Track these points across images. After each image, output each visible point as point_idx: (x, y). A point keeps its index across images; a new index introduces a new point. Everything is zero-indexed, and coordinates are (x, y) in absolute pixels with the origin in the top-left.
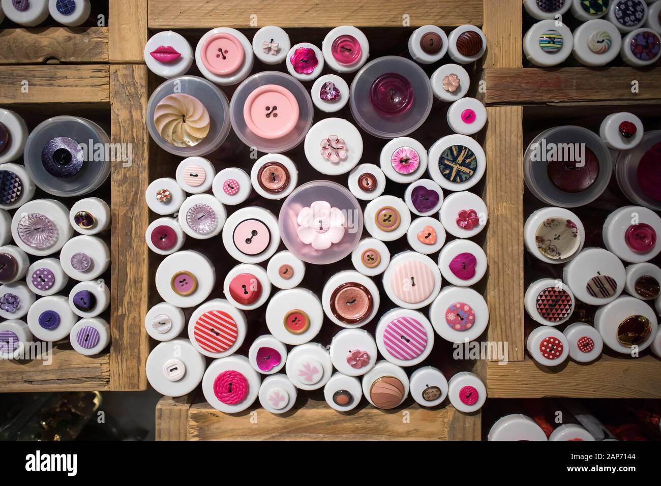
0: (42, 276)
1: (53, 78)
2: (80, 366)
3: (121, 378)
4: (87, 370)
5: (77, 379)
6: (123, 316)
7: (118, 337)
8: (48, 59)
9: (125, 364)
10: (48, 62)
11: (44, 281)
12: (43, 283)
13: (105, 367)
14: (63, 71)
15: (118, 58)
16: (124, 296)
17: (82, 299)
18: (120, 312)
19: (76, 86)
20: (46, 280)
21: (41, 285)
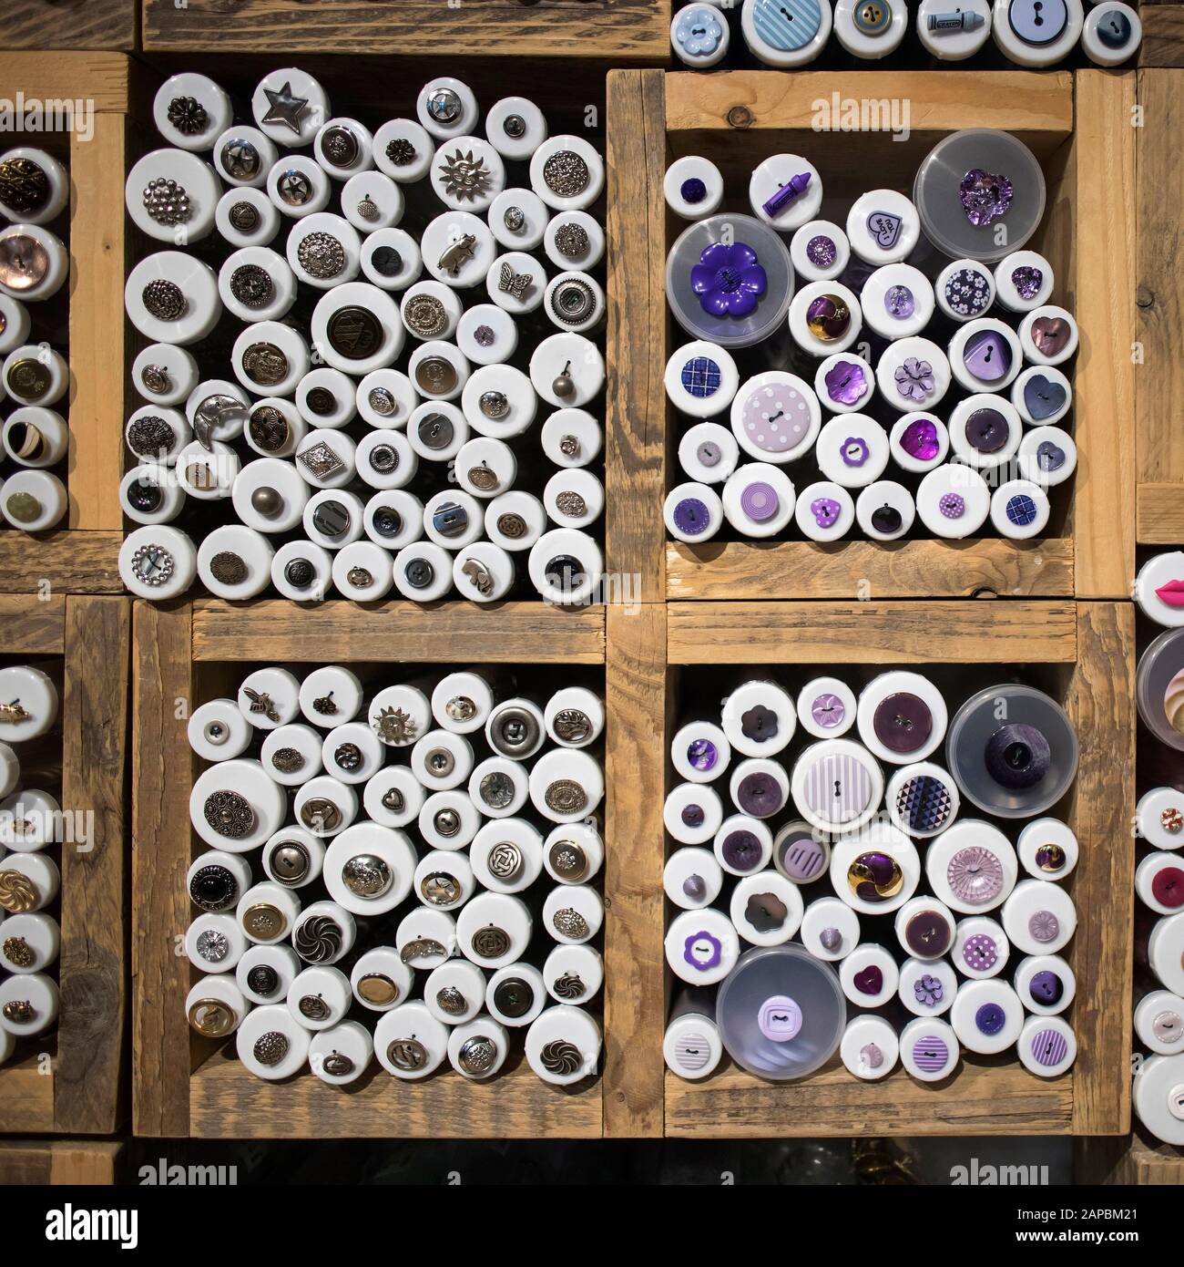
0: (981, 948)
1: (988, 623)
2: (1027, 1093)
3: (1091, 1114)
4: (1037, 1100)
5: (1021, 1115)
6: (1095, 1012)
7: (1086, 1047)
8: (978, 592)
9: (1097, 1091)
10: (980, 596)
11: (983, 955)
12: (981, 959)
13: (1066, 1097)
14: (1004, 612)
15: (1091, 593)
16: (1097, 980)
17: (1044, 986)
18: (1090, 1007)
19: (1025, 637)
20: (987, 954)
21: (979, 963)
